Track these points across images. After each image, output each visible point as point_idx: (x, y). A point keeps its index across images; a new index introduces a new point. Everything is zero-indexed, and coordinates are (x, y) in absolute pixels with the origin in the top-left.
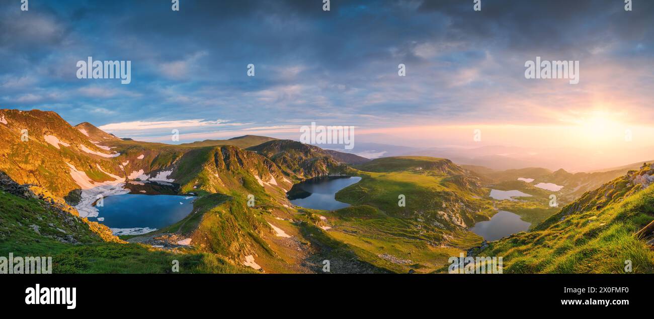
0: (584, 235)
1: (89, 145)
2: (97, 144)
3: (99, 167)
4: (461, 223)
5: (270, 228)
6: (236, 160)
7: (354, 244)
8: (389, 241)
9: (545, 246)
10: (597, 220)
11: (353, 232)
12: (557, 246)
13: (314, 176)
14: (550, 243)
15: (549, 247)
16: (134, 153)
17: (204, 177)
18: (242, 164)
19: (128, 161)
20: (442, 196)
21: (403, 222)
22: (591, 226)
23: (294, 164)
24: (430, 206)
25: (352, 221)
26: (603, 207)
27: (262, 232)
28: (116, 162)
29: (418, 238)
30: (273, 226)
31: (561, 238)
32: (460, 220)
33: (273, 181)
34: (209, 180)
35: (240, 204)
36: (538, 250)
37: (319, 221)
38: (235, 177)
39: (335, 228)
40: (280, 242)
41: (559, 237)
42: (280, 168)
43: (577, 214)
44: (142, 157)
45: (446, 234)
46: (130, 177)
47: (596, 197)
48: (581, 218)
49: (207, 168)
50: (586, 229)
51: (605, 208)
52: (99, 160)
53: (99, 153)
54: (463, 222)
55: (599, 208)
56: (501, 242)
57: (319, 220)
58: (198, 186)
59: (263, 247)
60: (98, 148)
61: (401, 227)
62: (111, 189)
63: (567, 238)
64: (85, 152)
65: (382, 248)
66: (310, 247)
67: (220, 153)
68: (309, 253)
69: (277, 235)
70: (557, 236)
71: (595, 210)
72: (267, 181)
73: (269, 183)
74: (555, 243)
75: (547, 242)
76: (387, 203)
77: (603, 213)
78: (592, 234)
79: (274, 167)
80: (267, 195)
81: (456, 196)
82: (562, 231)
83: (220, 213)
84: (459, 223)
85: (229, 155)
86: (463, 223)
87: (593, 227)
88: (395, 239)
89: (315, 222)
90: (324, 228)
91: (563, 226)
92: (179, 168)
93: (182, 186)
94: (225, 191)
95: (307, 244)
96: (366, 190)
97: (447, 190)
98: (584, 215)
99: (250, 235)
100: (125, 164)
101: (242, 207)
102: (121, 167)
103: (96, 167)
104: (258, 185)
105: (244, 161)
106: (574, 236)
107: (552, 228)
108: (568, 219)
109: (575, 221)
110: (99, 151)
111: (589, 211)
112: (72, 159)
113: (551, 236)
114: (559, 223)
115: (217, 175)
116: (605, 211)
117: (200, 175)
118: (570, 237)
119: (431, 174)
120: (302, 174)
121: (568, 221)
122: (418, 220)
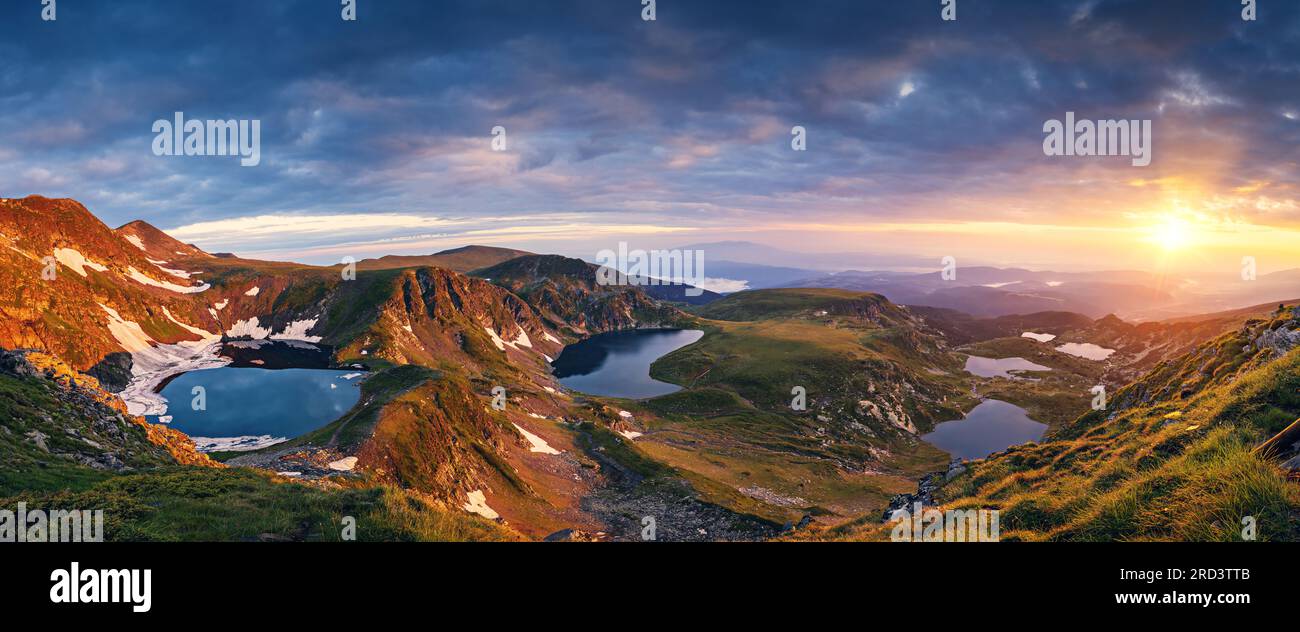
0: (1155, 449)
1: (145, 267)
2: (163, 266)
3: (166, 312)
4: (907, 425)
5: (518, 435)
6: (448, 296)
7: (689, 468)
8: (760, 461)
9: (1075, 472)
10: (1182, 420)
11: (686, 443)
12: (1100, 471)
13: (607, 329)
14: (1087, 466)
15: (1083, 473)
16: (238, 283)
17: (382, 331)
18: (459, 304)
19: (226, 301)
20: (868, 369)
21: (787, 421)
22: (1169, 431)
23: (567, 305)
24: (843, 390)
25: (685, 420)
26: (1194, 393)
27: (502, 444)
28: (202, 301)
29: (818, 454)
30: (523, 432)
31: (1109, 455)
32: (903, 419)
33: (524, 340)
34: (392, 338)
35: (456, 385)
36: (1062, 480)
37: (617, 421)
38: (446, 332)
39: (648, 435)
40: (538, 463)
41: (1106, 452)
42: (537, 312)
43: (1142, 407)
44: (254, 291)
45: (876, 446)
46: (230, 334)
47: (1180, 373)
48: (1150, 414)
49: (388, 313)
50: (1160, 438)
51: (1199, 395)
52: (167, 299)
53: (167, 285)
54: (910, 422)
55: (1185, 395)
56: (990, 463)
57: (618, 419)
58: (371, 350)
59: (504, 474)
60: (165, 274)
61: (784, 432)
62: (192, 358)
63: (1121, 455)
64: (138, 283)
65: (747, 474)
66: (599, 472)
67: (415, 282)
68: (596, 485)
69: (533, 450)
70: (1100, 451)
71: (1179, 398)
72: (510, 341)
73: (516, 344)
74: (1096, 466)
75: (1080, 463)
76: (755, 383)
77: (1194, 405)
78: (1172, 447)
79: (526, 311)
80: (511, 368)
81: (896, 369)
82: (1111, 441)
83: (415, 406)
84: (901, 424)
85: (433, 286)
86: (911, 424)
87: (1172, 434)
88: (772, 456)
89: (608, 423)
90: (629, 435)
91: (1113, 433)
92: (332, 314)
93: (337, 349)
94: (426, 360)
95: (592, 467)
96: (713, 357)
97: (878, 357)
98: (1155, 410)
99: (478, 449)
100: (219, 306)
101: (460, 392)
102: (213, 312)
103: (161, 313)
104: (493, 347)
105: (464, 299)
106: (1135, 451)
107: (1091, 435)
108: (1123, 416)
109: (1138, 421)
110: (168, 280)
111: (1166, 401)
112: (111, 297)
113: (1088, 452)
114: (1106, 425)
115: (409, 328)
116: (1197, 400)
117: (375, 328)
118: (1129, 453)
119: (845, 324)
120: (584, 324)
121: (1124, 421)
122: (819, 417)
